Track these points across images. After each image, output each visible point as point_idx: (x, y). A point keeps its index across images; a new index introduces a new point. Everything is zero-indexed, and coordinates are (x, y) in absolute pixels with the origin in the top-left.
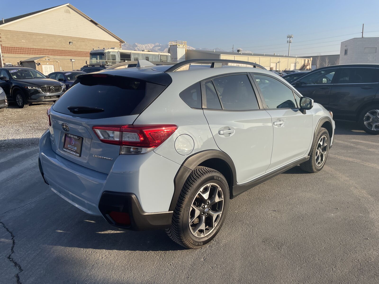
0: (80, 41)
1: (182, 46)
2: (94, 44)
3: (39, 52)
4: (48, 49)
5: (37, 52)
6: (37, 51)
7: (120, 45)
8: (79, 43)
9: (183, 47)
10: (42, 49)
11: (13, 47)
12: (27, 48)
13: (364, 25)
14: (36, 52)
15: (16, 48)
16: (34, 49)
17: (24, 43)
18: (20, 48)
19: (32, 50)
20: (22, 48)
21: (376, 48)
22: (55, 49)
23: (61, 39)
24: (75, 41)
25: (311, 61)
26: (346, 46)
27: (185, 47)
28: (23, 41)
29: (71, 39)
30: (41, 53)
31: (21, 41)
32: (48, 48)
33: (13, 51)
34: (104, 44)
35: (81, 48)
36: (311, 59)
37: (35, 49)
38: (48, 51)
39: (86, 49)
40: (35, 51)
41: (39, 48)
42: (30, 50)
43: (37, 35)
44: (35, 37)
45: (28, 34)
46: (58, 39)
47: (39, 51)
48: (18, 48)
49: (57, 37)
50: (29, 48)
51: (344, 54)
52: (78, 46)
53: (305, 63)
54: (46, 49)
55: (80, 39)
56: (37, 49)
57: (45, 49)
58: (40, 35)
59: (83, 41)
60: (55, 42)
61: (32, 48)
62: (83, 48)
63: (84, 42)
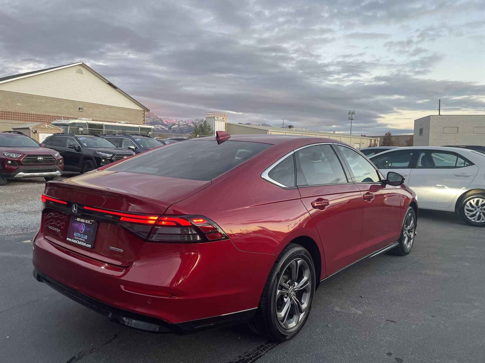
0: (93, 107)
1: (221, 119)
2: (110, 112)
3: (38, 119)
4: (50, 116)
5: (36, 119)
6: (36, 117)
7: (143, 114)
8: (91, 110)
9: (223, 120)
10: (42, 115)
11: (4, 112)
12: (23, 113)
13: (441, 101)
14: (34, 119)
15: (9, 112)
16: (31, 114)
17: (19, 107)
18: (14, 113)
19: (29, 116)
20: (16, 113)
21: (457, 128)
22: (59, 116)
23: (68, 104)
24: (86, 107)
25: (378, 142)
26: (421, 125)
27: (224, 119)
28: (18, 104)
29: (82, 105)
30: (40, 119)
31: (16, 104)
32: (51, 114)
33: (5, 116)
34: (123, 112)
35: (94, 116)
36: (379, 139)
37: (34, 114)
38: (50, 118)
39: (100, 117)
40: (34, 117)
41: (38, 113)
42: (27, 116)
43: (38, 98)
44: (35, 100)
45: (27, 97)
46: (64, 103)
47: (38, 117)
48: (11, 112)
49: (64, 101)
50: (25, 114)
51: (419, 134)
52: (90, 113)
53: (372, 144)
54: (48, 116)
55: (93, 104)
56: (36, 115)
57: (46, 115)
58: (42, 99)
59: (96, 108)
60: (60, 107)
61: (29, 114)
62: (97, 116)
63: (98, 108)
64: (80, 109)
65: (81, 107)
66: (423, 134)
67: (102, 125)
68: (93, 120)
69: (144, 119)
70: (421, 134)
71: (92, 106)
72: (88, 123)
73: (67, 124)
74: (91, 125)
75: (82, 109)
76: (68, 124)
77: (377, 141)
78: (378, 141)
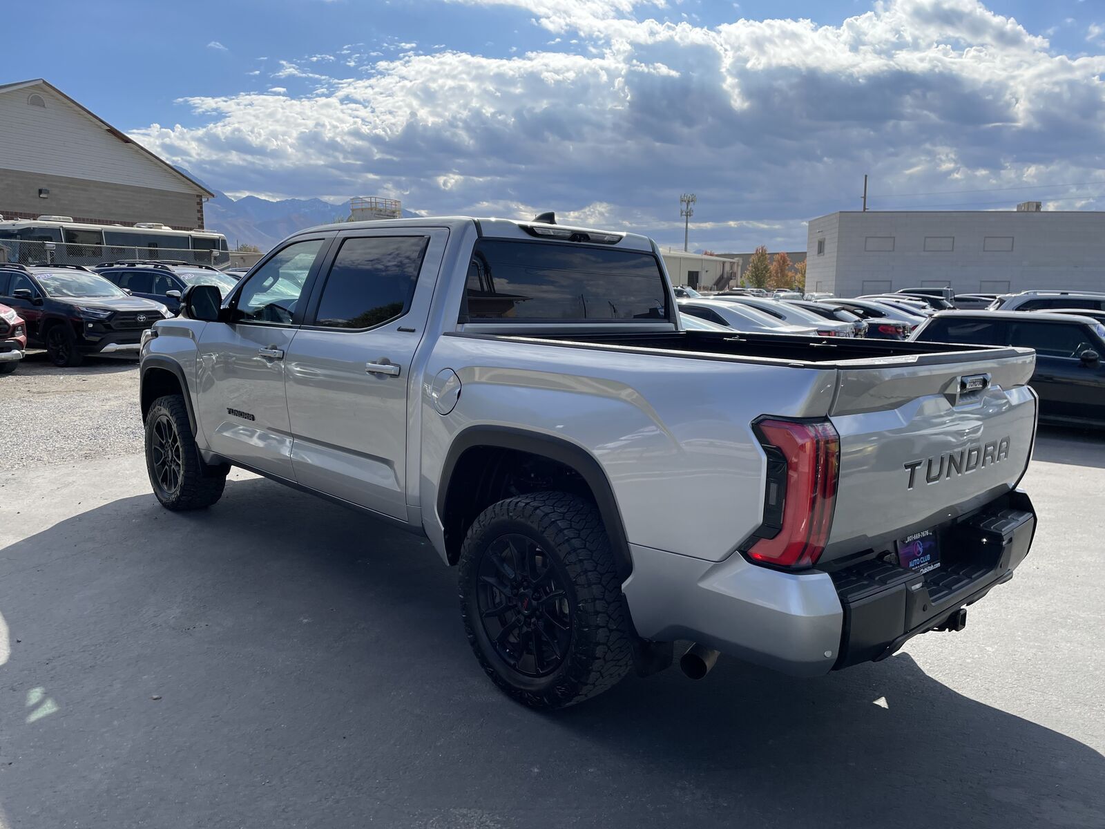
64: (40, 192)
65: (43, 187)
66: (826, 251)
67: (99, 233)
68: (76, 220)
69: (199, 215)
70: (821, 252)
71: (71, 186)
72: (64, 229)
73: (14, 230)
74: (71, 235)
75: (47, 192)
76: (16, 232)
77: (736, 265)
78: (738, 265)
